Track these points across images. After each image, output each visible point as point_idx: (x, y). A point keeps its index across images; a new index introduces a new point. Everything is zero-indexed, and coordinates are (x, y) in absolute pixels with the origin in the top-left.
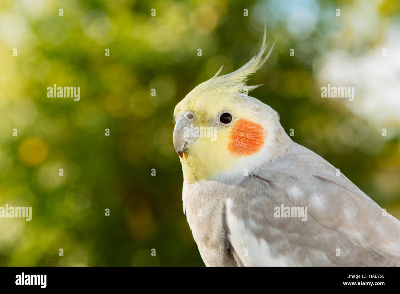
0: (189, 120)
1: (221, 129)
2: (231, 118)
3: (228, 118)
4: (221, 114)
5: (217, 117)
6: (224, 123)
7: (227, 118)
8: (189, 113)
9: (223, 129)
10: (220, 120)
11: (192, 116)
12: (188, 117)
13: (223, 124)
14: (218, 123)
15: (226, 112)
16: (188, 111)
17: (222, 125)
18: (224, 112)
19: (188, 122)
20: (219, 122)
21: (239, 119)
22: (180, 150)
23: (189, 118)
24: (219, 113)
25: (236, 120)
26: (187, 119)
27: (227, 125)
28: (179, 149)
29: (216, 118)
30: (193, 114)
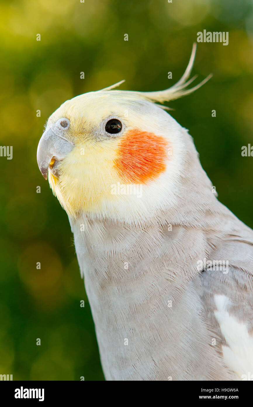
0: (63, 128)
1: (105, 141)
2: (121, 125)
3: (117, 126)
4: (107, 121)
5: (100, 125)
6: (111, 133)
7: (115, 127)
8: (63, 120)
9: (109, 141)
10: (105, 130)
11: (67, 124)
12: (61, 124)
13: (109, 134)
14: (103, 134)
15: (113, 118)
16: (63, 117)
17: (108, 136)
18: (111, 118)
19: (60, 131)
20: (103, 132)
21: (131, 128)
22: (44, 167)
23: (62, 126)
24: (103, 120)
25: (127, 129)
26: (60, 126)
27: (115, 135)
28: (43, 165)
29: (99, 127)
30: (68, 121)
